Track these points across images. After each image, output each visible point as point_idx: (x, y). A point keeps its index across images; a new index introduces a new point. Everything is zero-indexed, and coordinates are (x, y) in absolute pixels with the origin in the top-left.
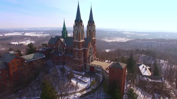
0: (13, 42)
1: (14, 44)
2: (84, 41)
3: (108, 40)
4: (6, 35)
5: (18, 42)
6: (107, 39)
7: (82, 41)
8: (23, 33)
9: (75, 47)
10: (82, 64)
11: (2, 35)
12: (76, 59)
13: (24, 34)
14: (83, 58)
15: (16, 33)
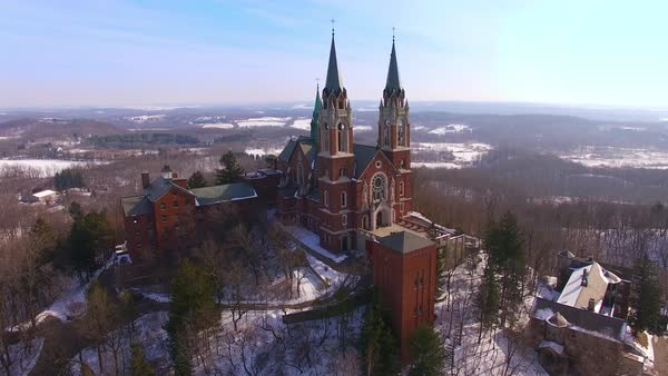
0: (253, 147)
1: (252, 156)
2: (352, 155)
3: (593, 158)
4: (242, 124)
5: (265, 151)
6: (588, 156)
7: (340, 155)
8: (288, 119)
9: (323, 175)
10: (342, 228)
11: (232, 126)
12: (325, 210)
13: (291, 122)
14: (347, 211)
15: (269, 119)
